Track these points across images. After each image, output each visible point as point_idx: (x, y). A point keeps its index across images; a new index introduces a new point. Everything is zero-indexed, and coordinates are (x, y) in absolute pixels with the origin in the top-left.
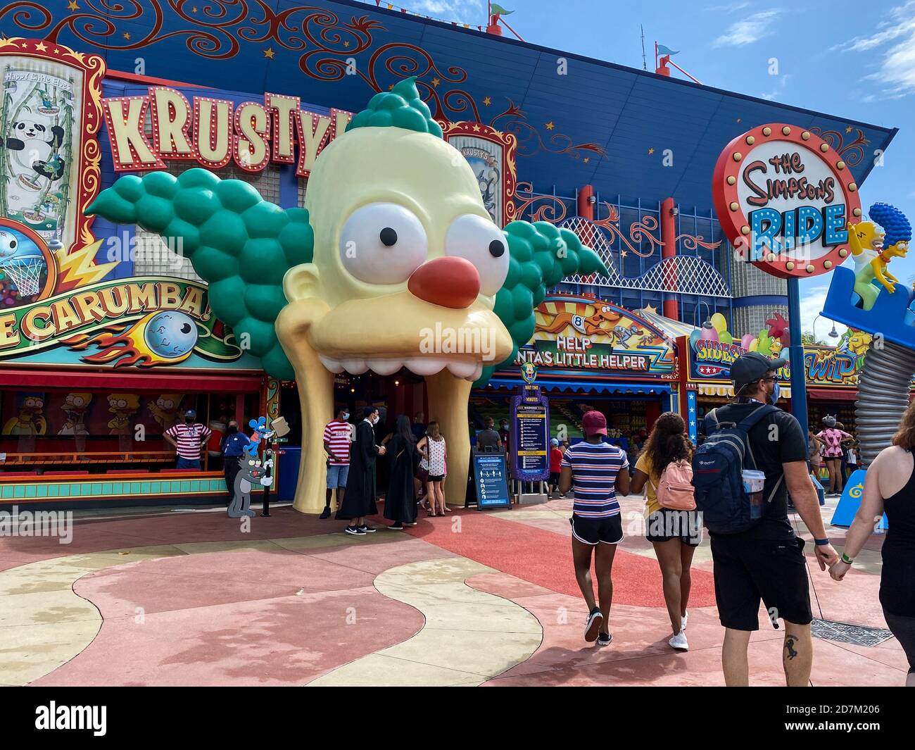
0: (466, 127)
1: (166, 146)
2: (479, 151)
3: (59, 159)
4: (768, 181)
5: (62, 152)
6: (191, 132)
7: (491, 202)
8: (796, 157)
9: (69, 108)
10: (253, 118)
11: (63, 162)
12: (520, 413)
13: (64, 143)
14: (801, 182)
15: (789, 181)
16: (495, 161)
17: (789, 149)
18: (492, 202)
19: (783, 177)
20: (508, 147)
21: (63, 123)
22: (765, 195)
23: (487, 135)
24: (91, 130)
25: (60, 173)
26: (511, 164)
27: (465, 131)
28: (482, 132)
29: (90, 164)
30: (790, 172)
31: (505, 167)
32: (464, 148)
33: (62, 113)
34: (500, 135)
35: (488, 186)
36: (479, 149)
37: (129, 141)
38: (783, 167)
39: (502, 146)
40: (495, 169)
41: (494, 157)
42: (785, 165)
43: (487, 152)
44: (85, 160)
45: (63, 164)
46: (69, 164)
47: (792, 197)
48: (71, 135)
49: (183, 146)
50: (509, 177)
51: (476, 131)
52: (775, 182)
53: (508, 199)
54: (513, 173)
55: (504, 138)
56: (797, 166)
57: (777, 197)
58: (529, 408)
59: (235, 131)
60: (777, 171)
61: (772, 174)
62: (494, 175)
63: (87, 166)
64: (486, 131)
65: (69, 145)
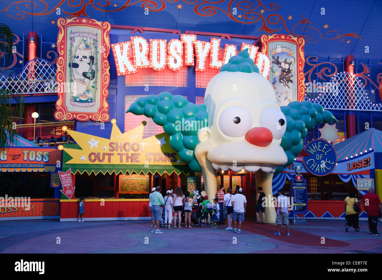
0: (278, 37)
1: (138, 63)
2: (284, 48)
3: (93, 70)
5: (94, 67)
6: (149, 56)
7: (291, 74)
9: (96, 47)
10: (176, 47)
11: (94, 72)
12: (294, 186)
13: (95, 63)
16: (293, 53)
20: (300, 45)
21: (94, 54)
23: (289, 40)
24: (105, 56)
25: (93, 77)
26: (302, 54)
27: (277, 39)
28: (286, 39)
29: (105, 71)
31: (298, 55)
32: (277, 48)
33: (93, 50)
34: (295, 39)
35: (289, 66)
39: (297, 45)
40: (293, 57)
41: (292, 51)
43: (289, 48)
44: (103, 70)
45: (94, 73)
46: (97, 72)
48: (97, 59)
49: (146, 63)
50: (301, 60)
51: (283, 39)
53: (300, 72)
54: (303, 58)
55: (298, 40)
58: (298, 184)
59: (168, 53)
64: (288, 38)
65: (96, 64)
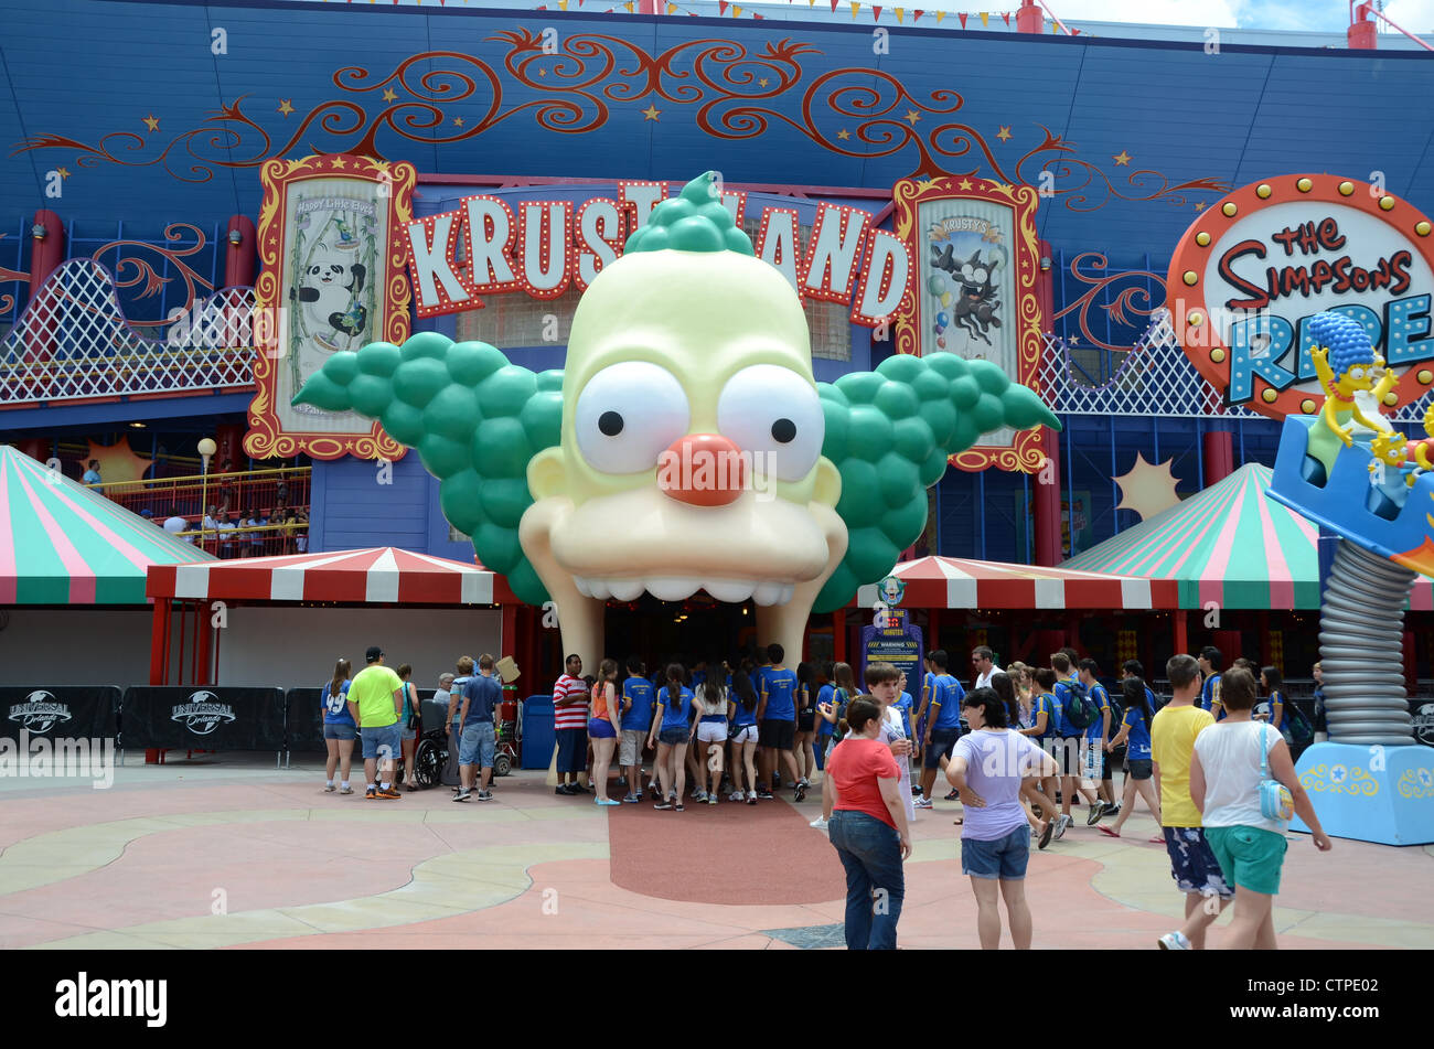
0: (948, 186)
1: (481, 277)
2: (970, 221)
3: (360, 307)
4: (1270, 272)
5: (363, 298)
6: (514, 253)
7: (994, 300)
8: (1330, 224)
9: (371, 238)
10: (600, 222)
11: (365, 310)
12: (872, 654)
13: (366, 285)
14: (1338, 267)
15: (1314, 266)
16: (999, 233)
17: (1315, 213)
18: (997, 299)
19: (1301, 260)
20: (1022, 208)
21: (364, 259)
22: (1265, 295)
23: (984, 193)
24: (398, 262)
25: (361, 326)
26: (1029, 236)
27: (947, 192)
28: (975, 190)
29: (397, 309)
30: (1315, 251)
31: (1020, 240)
32: (945, 219)
33: (363, 246)
34: (1007, 190)
35: (989, 275)
36: (971, 217)
37: (434, 275)
38: (1300, 244)
39: (1013, 208)
40: (1000, 247)
41: (998, 226)
42: (1304, 241)
43: (985, 220)
44: (391, 303)
45: (364, 315)
46: (372, 312)
47: (1318, 291)
48: (374, 274)
49: (504, 273)
50: (1026, 255)
51: (966, 190)
52: (1284, 271)
53: (1024, 291)
54: (1033, 249)
55: (1015, 194)
56: (1331, 240)
57: (1287, 294)
58: (890, 645)
59: (575, 242)
60: (1289, 252)
61: (1278, 258)
62: (999, 256)
63: (393, 311)
64: (982, 187)
65: (372, 287)
